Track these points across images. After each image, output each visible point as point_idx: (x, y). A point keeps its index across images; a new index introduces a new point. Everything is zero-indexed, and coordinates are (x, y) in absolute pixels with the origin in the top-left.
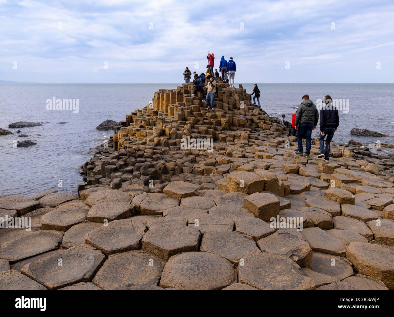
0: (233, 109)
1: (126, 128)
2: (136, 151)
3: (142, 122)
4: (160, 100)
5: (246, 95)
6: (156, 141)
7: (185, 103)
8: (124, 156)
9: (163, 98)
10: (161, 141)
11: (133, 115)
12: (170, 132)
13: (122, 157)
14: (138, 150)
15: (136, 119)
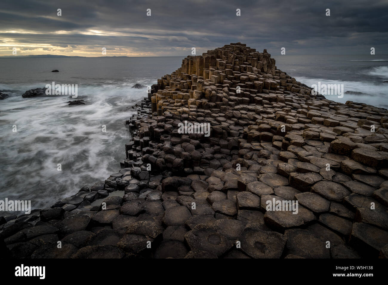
0: (262, 73)
1: (163, 90)
2: (181, 114)
3: (177, 85)
4: (190, 65)
5: (271, 60)
6: (198, 104)
7: (219, 68)
8: (170, 118)
9: (192, 63)
10: (203, 104)
11: (163, 79)
12: (210, 95)
13: (168, 119)
14: (182, 112)
15: (172, 83)
